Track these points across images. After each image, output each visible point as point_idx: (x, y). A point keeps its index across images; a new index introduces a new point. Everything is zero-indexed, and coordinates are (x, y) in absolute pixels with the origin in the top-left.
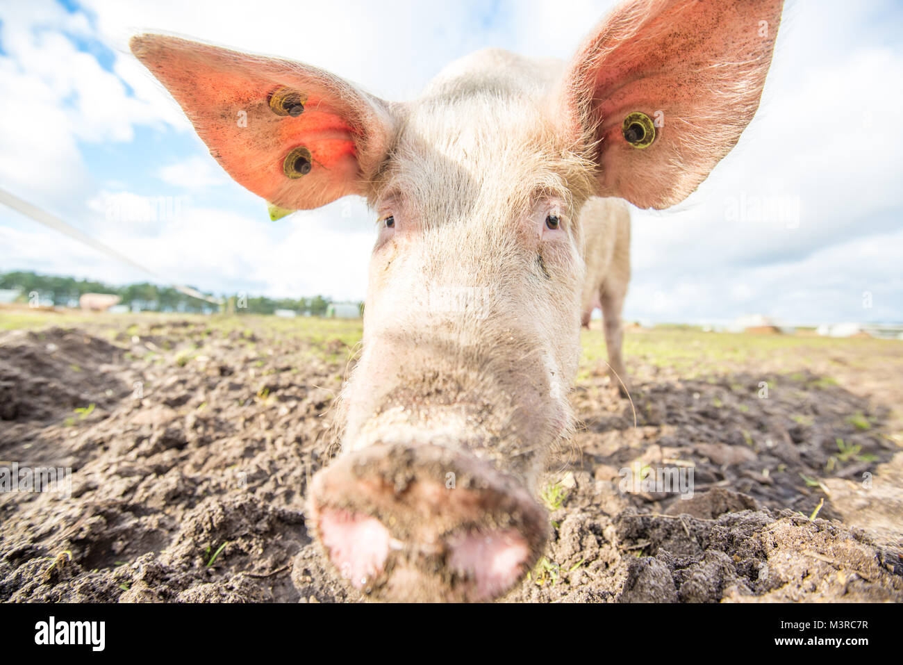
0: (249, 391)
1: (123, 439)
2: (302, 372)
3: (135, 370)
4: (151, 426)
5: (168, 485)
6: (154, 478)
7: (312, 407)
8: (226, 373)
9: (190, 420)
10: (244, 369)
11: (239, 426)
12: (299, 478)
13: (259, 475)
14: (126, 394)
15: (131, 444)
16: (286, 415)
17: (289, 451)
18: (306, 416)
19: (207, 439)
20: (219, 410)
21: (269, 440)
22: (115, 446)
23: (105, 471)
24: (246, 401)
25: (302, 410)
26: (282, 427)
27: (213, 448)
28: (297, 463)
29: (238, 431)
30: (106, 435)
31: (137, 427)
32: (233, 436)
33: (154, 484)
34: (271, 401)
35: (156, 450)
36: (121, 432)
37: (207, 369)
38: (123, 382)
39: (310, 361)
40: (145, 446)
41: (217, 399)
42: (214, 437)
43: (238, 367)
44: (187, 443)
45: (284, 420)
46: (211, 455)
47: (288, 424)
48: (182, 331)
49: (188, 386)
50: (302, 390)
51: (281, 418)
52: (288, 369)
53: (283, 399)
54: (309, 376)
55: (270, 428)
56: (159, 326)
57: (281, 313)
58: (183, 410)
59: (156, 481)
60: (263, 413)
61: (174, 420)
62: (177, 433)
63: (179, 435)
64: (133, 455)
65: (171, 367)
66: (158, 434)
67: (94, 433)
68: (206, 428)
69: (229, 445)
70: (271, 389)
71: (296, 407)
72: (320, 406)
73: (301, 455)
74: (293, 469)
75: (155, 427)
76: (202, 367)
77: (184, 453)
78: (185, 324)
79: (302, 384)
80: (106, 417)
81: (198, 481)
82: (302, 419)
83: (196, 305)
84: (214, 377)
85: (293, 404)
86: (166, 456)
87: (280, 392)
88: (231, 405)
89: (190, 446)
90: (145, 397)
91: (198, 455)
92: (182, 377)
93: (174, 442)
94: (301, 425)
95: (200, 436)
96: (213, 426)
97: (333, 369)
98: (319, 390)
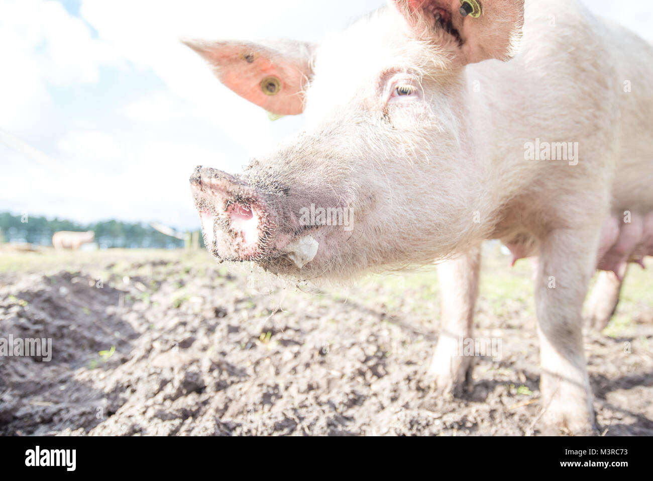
0: (249, 334)
1: (148, 382)
2: (293, 314)
3: (137, 311)
4: (172, 369)
5: (206, 429)
6: (191, 423)
7: (315, 353)
8: (221, 315)
9: (206, 365)
10: (237, 311)
11: (250, 371)
12: (325, 428)
13: (286, 424)
14: (135, 336)
15: (156, 387)
16: (290, 361)
17: (307, 399)
18: (311, 361)
19: (223, 384)
20: (224, 354)
21: (282, 386)
22: (141, 388)
23: (144, 413)
24: (247, 344)
25: (305, 357)
26: (290, 372)
27: (230, 392)
28: (318, 412)
29: (249, 376)
30: (133, 378)
31: (158, 371)
32: (246, 381)
33: (193, 428)
34: (272, 345)
35: (179, 394)
36: (146, 374)
37: (202, 310)
38: (130, 324)
39: (296, 302)
40: (169, 390)
41: (220, 342)
42: (229, 382)
43: (230, 309)
44: (205, 387)
45: (290, 366)
46: (231, 400)
47: (294, 370)
48: (162, 269)
49: (189, 328)
50: (299, 334)
51: (286, 363)
53: (285, 343)
54: (300, 318)
55: (277, 373)
56: (140, 266)
58: (193, 352)
59: (193, 425)
60: (268, 357)
61: (191, 363)
62: (196, 377)
63: (197, 379)
64: (160, 397)
65: (169, 308)
66: (179, 377)
67: (120, 375)
68: (221, 373)
69: (244, 390)
70: (271, 332)
71: (299, 353)
72: (322, 352)
73: (320, 404)
74: (317, 419)
75: (176, 370)
76: (197, 309)
77: (204, 397)
78: (163, 263)
79: (297, 327)
80: (124, 361)
81: (232, 426)
82: (308, 365)
83: (160, 240)
84: (210, 319)
85: (296, 348)
86: (190, 401)
87: (279, 336)
88: (234, 348)
89: (208, 390)
90: (154, 340)
91: (218, 400)
92: (183, 319)
93: (193, 386)
94: (308, 371)
95: (217, 380)
96: (227, 370)
97: (323, 311)
98: (315, 333)
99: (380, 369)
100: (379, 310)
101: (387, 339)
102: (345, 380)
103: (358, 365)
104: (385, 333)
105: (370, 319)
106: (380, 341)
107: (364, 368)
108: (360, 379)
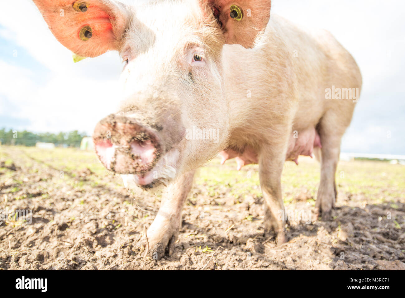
2: (51, 197)
7: (56, 228)
16: (32, 235)
18: (50, 235)
21: (14, 258)
25: (46, 231)
26: (27, 245)
39: (60, 188)
47: (33, 243)
51: (27, 237)
52: (39, 194)
54: (57, 200)
57: (41, 145)
60: (12, 233)
71: (42, 228)
72: (63, 227)
79: (51, 208)
82: (47, 239)
94: (44, 244)
97: (79, 194)
98: (65, 212)
99: (107, 240)
100: (125, 193)
101: (122, 215)
103: (88, 236)
104: (123, 210)
105: (116, 200)
106: (117, 216)
107: (92, 238)
108: (86, 248)
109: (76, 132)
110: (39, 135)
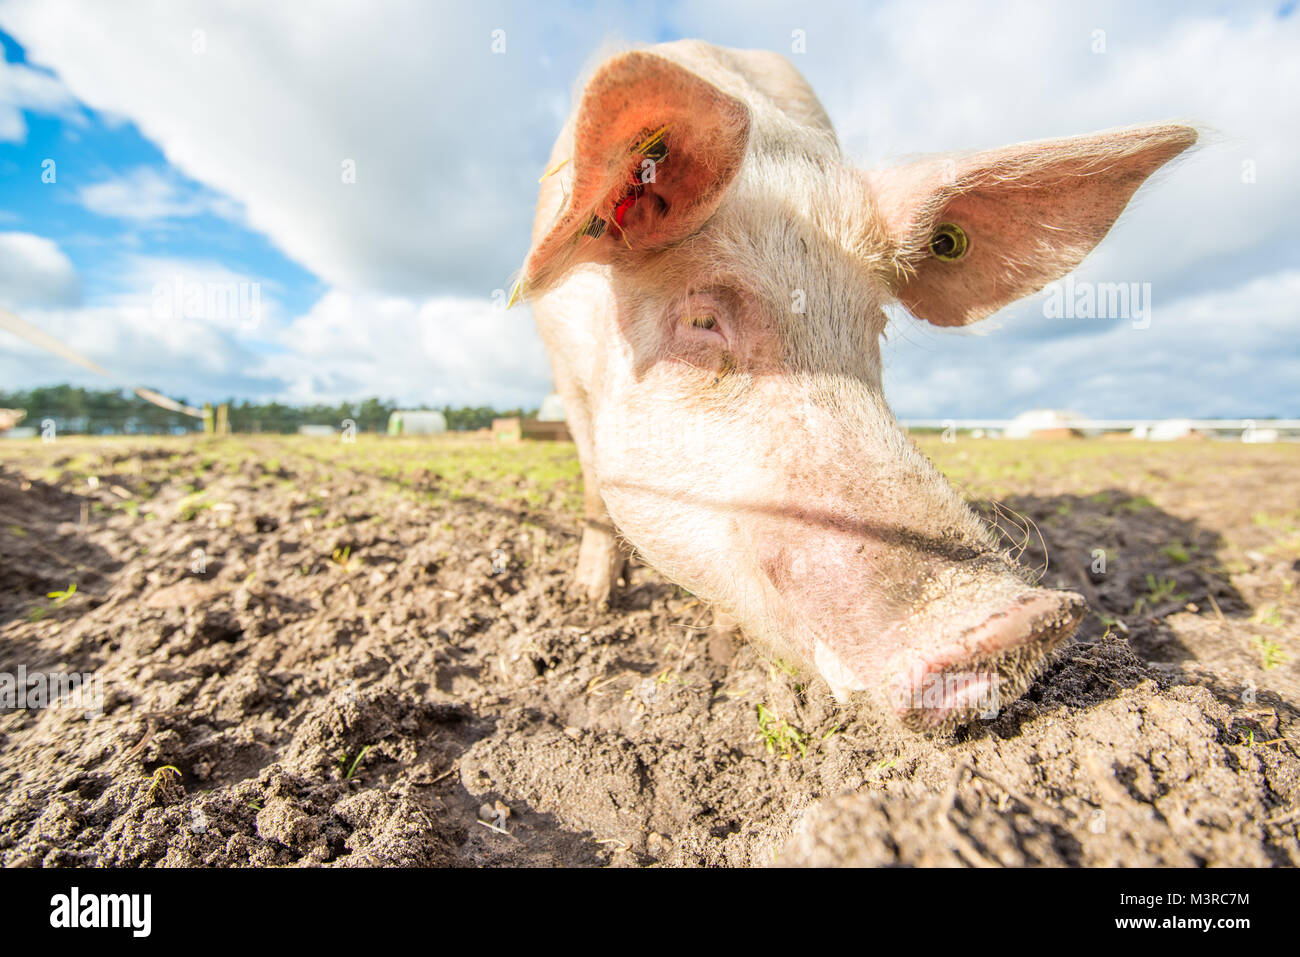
0: (314, 552)
1: (141, 631)
2: (387, 521)
3: (114, 529)
4: (182, 610)
5: (243, 687)
6: (218, 681)
7: (422, 571)
8: (267, 528)
9: (241, 597)
10: (293, 521)
11: (316, 603)
12: (432, 666)
13: (372, 666)
14: (118, 566)
15: (155, 638)
16: (382, 585)
17: (406, 631)
18: (413, 583)
19: (270, 624)
20: (273, 583)
21: (367, 619)
22: (129, 642)
23: (135, 676)
24: (311, 567)
25: (406, 576)
26: (381, 600)
27: (283, 636)
28: (423, 646)
29: (315, 610)
30: (112, 628)
31: (158, 614)
32: (310, 618)
33: (222, 688)
34: (354, 565)
35: (196, 645)
36: (136, 621)
37: (234, 522)
38: (103, 549)
39: (393, 505)
40: (178, 640)
41: (266, 567)
42: (281, 621)
43: (284, 517)
44: (242, 632)
45: (380, 592)
46: (285, 647)
47: (388, 596)
48: (162, 464)
49: (210, 549)
50: (396, 547)
51: (375, 588)
52: (365, 517)
53: (373, 561)
54: (399, 526)
55: (361, 603)
56: (118, 459)
57: (310, 431)
58: (222, 583)
59: (221, 683)
60: (345, 583)
61: (216, 599)
62: (224, 619)
63: (227, 622)
64: (163, 653)
65: (174, 522)
66: (194, 622)
67: (89, 625)
68: (267, 609)
69: (306, 630)
70: (351, 547)
71: (395, 572)
72: (432, 569)
73: (425, 636)
74: (420, 655)
75: (189, 610)
76: (225, 520)
77: (239, 647)
78: (162, 455)
79: (394, 538)
80: (94, 605)
81: (285, 680)
82: (408, 588)
83: (155, 419)
84: (250, 534)
85: (390, 567)
86: (217, 652)
87: (364, 552)
88: (291, 574)
89: (247, 635)
90: (151, 570)
91: (264, 648)
92: (199, 537)
93: (220, 630)
94: (410, 596)
95: (262, 620)
96: (278, 605)
97: (435, 514)
98: (422, 545)
99: (515, 584)
100: (517, 509)
101: (526, 545)
102: (463, 602)
103: (483, 581)
104: (524, 538)
105: (504, 521)
106: (517, 548)
107: (492, 584)
108: (485, 599)
109: (375, 401)
110: (301, 410)
